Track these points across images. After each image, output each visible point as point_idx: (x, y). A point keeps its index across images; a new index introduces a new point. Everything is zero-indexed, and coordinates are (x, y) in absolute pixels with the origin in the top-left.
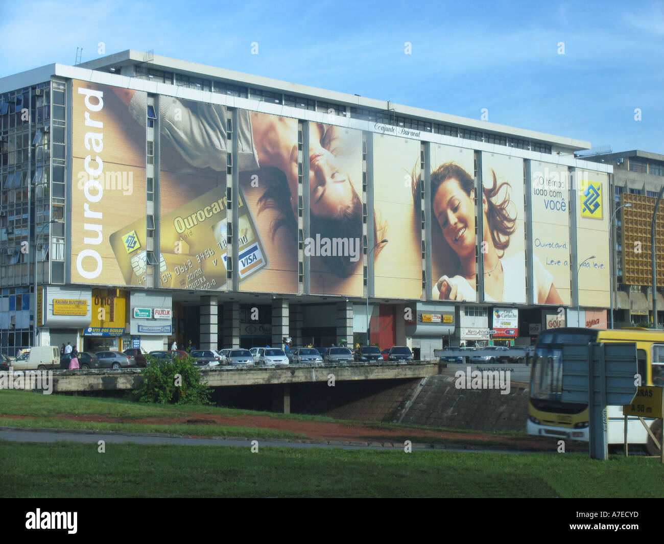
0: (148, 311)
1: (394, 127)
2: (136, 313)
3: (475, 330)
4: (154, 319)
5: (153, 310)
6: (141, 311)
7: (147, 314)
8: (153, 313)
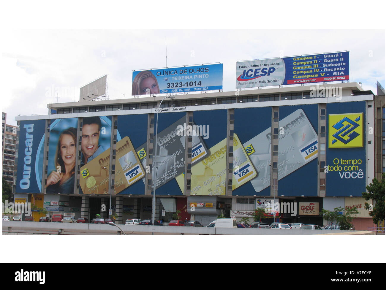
0: (50, 202)
1: (168, 108)
2: (45, 203)
3: (243, 212)
4: (51, 205)
5: (51, 202)
6: (46, 202)
7: (49, 203)
8: (51, 203)
